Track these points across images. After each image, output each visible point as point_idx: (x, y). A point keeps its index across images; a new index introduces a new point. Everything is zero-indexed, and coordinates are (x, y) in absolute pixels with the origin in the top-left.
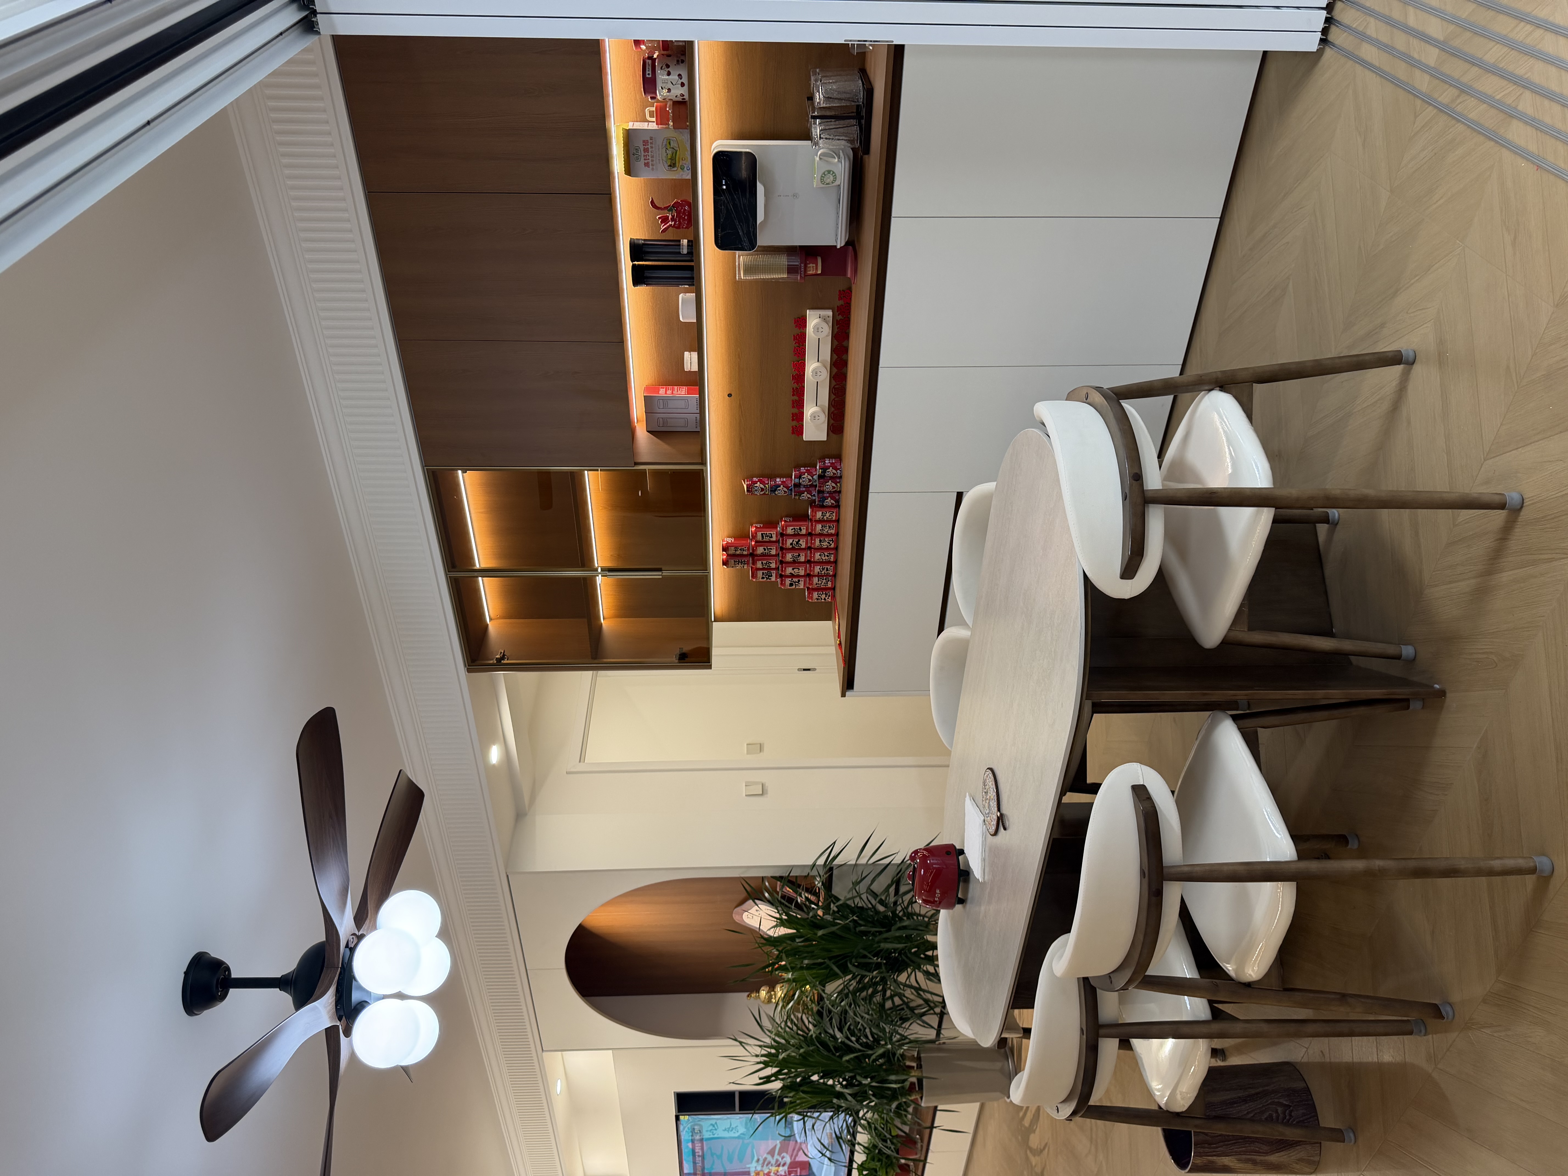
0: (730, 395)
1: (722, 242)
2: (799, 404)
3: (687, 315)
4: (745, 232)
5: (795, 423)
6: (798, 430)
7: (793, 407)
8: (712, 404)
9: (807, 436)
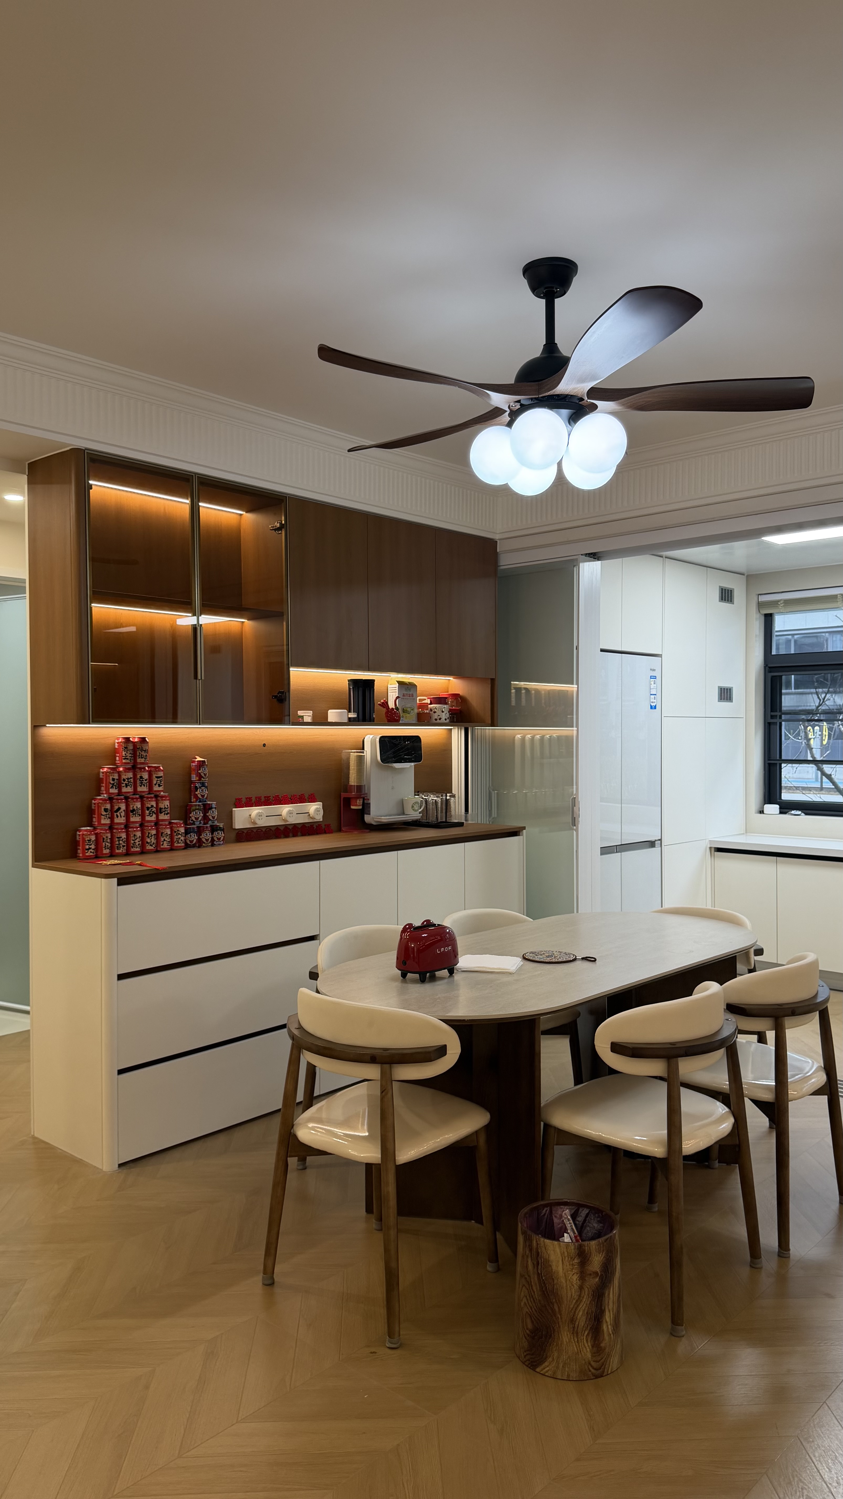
0: (264, 745)
1: (385, 741)
2: (258, 803)
3: (333, 715)
4: (389, 756)
5: (244, 800)
6: (239, 804)
7: (256, 798)
8: (258, 730)
9: (237, 811)
